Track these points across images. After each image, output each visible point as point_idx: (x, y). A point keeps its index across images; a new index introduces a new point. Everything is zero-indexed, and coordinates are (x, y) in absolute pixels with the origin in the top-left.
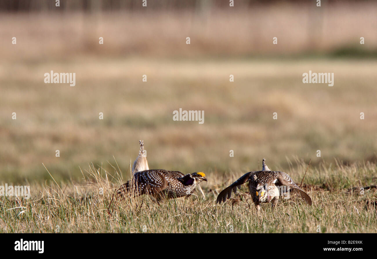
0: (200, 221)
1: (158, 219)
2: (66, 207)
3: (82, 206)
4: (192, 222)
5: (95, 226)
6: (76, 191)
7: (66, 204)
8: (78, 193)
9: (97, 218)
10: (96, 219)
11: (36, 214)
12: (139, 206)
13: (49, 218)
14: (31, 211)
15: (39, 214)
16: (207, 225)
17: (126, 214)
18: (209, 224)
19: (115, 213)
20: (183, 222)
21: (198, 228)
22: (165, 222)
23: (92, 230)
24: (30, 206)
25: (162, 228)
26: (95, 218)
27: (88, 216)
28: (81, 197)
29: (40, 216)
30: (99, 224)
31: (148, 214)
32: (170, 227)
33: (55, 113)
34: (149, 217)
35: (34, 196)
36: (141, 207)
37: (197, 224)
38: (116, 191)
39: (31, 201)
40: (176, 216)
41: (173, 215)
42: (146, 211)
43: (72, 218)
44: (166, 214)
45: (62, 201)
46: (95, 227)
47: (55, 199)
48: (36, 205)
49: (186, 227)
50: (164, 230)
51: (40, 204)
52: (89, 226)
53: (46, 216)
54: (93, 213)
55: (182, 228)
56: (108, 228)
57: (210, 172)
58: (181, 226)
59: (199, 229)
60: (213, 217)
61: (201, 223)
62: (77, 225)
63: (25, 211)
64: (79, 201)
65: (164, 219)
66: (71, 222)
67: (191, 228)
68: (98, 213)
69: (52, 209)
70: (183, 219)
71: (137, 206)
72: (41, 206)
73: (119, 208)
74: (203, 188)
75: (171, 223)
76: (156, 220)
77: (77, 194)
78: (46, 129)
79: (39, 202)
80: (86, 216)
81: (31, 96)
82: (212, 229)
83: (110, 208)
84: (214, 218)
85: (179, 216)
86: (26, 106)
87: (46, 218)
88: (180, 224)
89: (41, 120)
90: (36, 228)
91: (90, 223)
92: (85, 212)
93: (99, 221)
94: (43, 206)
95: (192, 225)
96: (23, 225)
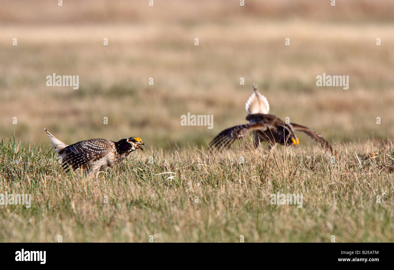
0: (355, 190)
1: (312, 187)
2: (217, 174)
3: (233, 173)
4: (346, 190)
5: (246, 193)
6: (228, 157)
7: (217, 171)
8: (230, 159)
9: (249, 185)
10: (248, 187)
11: (186, 181)
12: (292, 174)
13: (199, 184)
14: (180, 177)
15: (188, 181)
16: (362, 194)
17: (279, 181)
18: (365, 193)
19: (268, 180)
20: (338, 190)
21: (352, 197)
22: (319, 190)
23: (243, 197)
24: (179, 172)
25: (316, 196)
26: (247, 185)
27: (239, 183)
28: (232, 164)
29: (190, 183)
30: (251, 192)
31: (302, 181)
32: (324, 196)
33: (210, 76)
34: (302, 184)
35: (184, 162)
36: (295, 174)
37: (352, 192)
38: (269, 157)
39: (181, 167)
40: (330, 184)
41: (328, 183)
42: (299, 179)
43: (223, 185)
44: (321, 182)
45: (212, 167)
46: (247, 195)
47: (205, 165)
48: (186, 171)
49: (340, 195)
50: (317, 198)
51: (190, 170)
52: (239, 194)
53: (196, 183)
54: (245, 180)
55: (337, 196)
56: (260, 196)
57: (367, 139)
58: (336, 194)
59: (354, 198)
60: (368, 186)
61: (357, 192)
62: (227, 193)
63: (174, 177)
64: (231, 167)
65: (318, 187)
66: (222, 189)
67: (346, 198)
68: (250, 180)
69: (202, 175)
70: (338, 188)
71: (291, 173)
72: (191, 172)
73: (272, 175)
74: (359, 155)
75: (326, 191)
76: (310, 188)
77: (228, 160)
78: (200, 92)
79: (189, 168)
80: (238, 183)
81: (187, 57)
82: (367, 199)
83: (263, 175)
84: (370, 187)
85: (334, 184)
86: (181, 68)
87: (196, 185)
88: (334, 192)
89: (195, 83)
90: (185, 195)
91: (241, 190)
92: (237, 179)
93: (251, 188)
94: (193, 173)
95: (347, 193)
96: (171, 192)
